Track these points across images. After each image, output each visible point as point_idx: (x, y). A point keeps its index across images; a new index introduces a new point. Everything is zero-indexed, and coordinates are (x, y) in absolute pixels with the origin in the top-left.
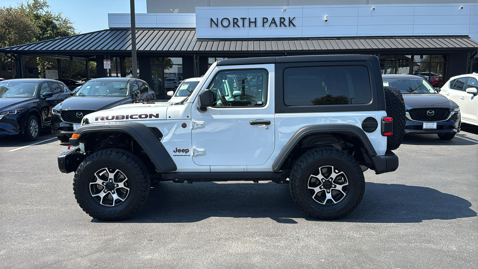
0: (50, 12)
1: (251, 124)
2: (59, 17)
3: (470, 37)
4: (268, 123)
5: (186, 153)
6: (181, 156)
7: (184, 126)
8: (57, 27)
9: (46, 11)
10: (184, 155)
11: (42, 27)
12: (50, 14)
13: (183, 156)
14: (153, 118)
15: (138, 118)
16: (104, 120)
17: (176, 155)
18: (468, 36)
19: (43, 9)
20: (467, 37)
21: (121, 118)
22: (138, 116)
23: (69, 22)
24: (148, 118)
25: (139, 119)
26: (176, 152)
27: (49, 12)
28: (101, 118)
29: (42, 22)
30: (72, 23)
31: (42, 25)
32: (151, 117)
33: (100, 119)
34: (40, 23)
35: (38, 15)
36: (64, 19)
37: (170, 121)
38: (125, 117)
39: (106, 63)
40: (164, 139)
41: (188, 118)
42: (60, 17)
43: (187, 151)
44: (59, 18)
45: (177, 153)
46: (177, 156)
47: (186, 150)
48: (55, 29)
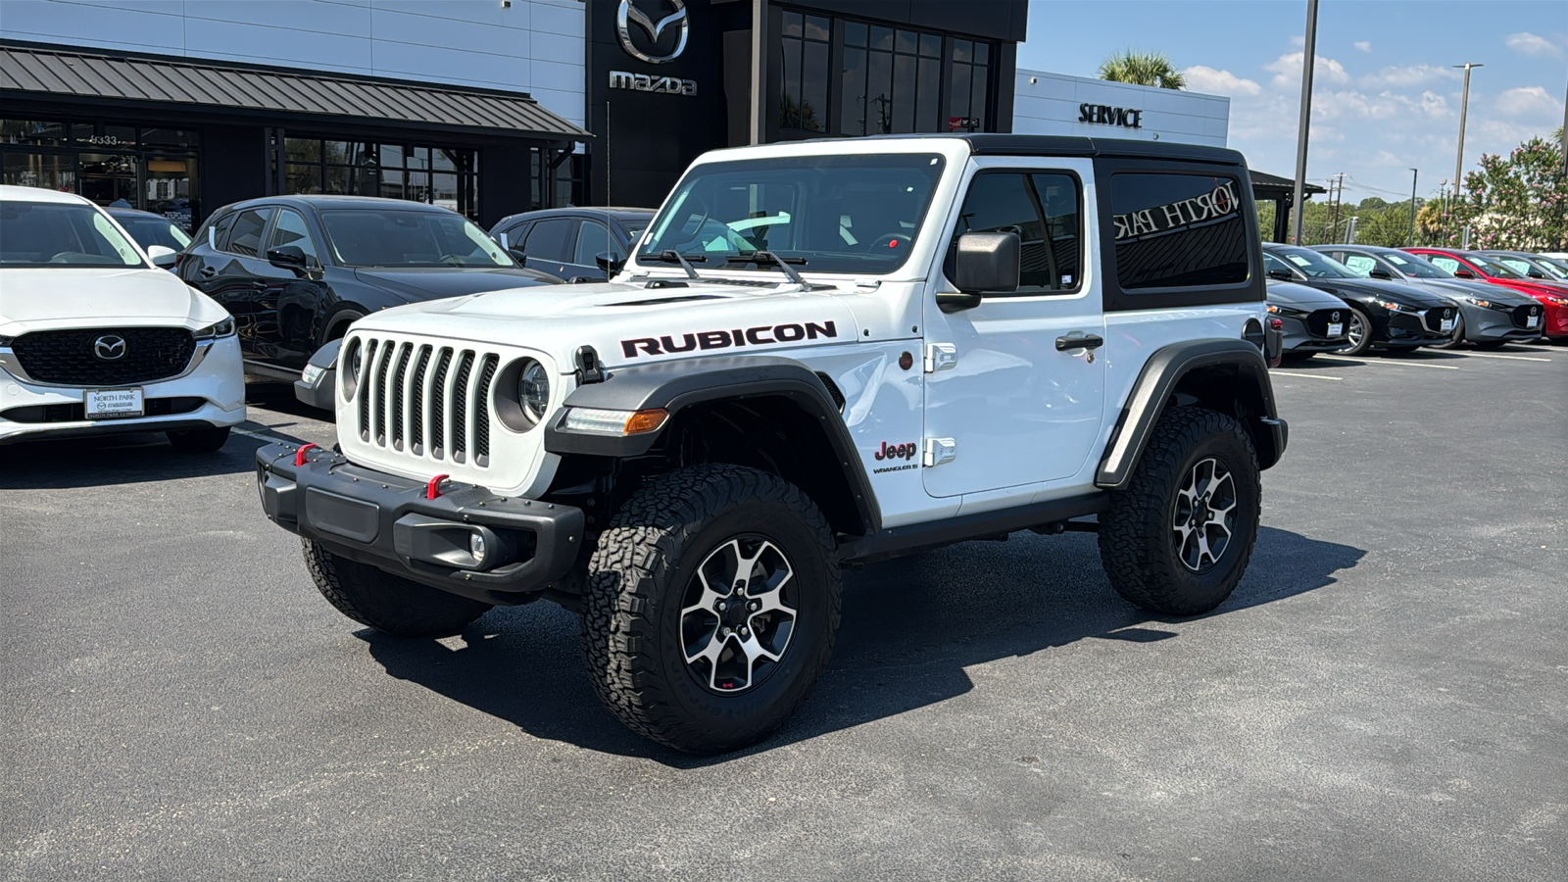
1: (1059, 349)
3: (535, 99)
4: (1094, 343)
5: (908, 459)
6: (894, 469)
7: (906, 362)
10: (904, 468)
13: (900, 469)
14: (821, 338)
15: (775, 339)
16: (660, 352)
17: (881, 470)
18: (527, 96)
20: (524, 97)
21: (720, 342)
22: (772, 330)
24: (805, 340)
25: (779, 344)
26: (882, 458)
28: (645, 345)
32: (815, 336)
33: (644, 348)
37: (865, 349)
38: (732, 337)
40: (850, 413)
41: (914, 335)
43: (908, 451)
45: (887, 463)
46: (885, 471)
47: (909, 446)
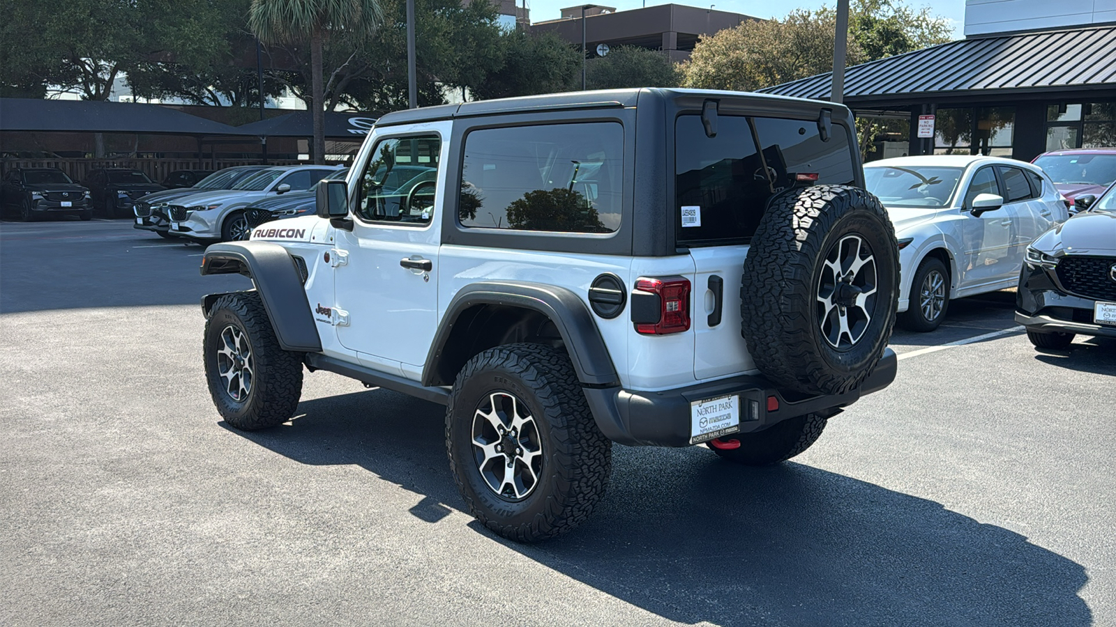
0: (906, 10)
2: (921, 19)
8: (906, 43)
9: (895, 9)
11: (873, 45)
12: (904, 13)
19: (890, 5)
23: (943, 28)
27: (903, 10)
29: (873, 34)
30: (949, 31)
31: (872, 41)
34: (869, 38)
35: (869, 20)
36: (934, 22)
39: (923, 124)
42: (924, 20)
44: (922, 22)
48: (901, 48)
